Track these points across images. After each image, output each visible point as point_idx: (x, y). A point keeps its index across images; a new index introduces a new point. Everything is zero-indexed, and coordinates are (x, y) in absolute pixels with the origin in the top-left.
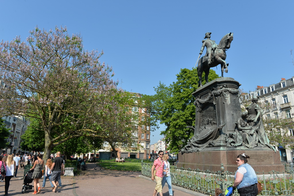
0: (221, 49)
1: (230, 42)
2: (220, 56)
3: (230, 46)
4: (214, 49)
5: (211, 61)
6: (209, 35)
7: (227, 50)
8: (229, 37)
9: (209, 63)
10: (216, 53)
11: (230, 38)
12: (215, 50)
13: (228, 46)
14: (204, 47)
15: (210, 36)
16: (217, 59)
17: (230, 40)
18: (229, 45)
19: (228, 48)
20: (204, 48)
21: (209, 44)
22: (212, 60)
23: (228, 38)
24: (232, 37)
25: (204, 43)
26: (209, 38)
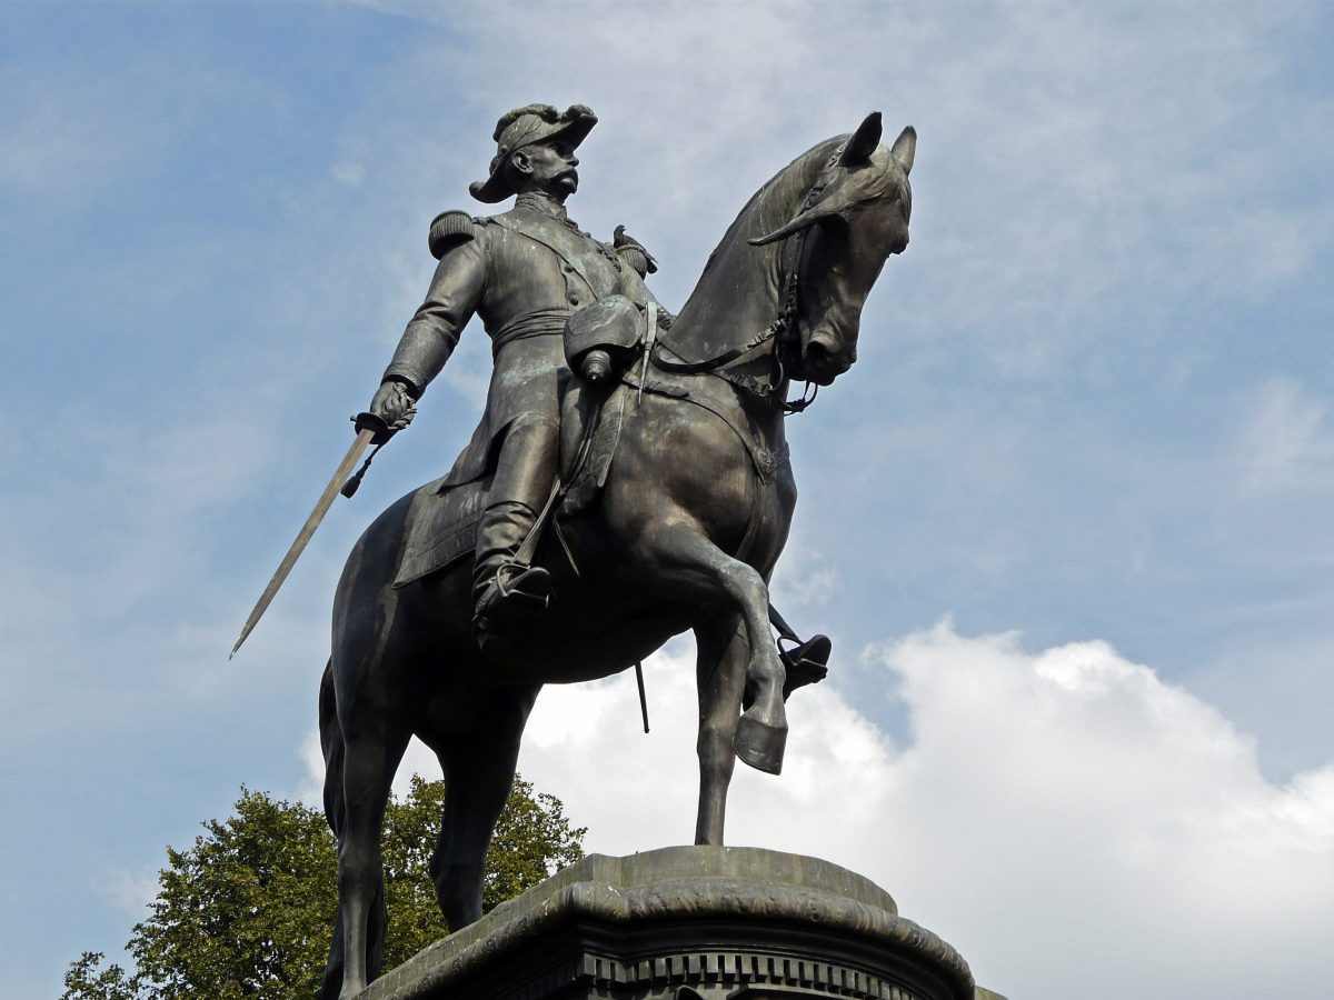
0: (707, 369)
1: (863, 280)
2: (690, 495)
3: (849, 335)
4: (598, 363)
5: (524, 556)
6: (550, 154)
7: (799, 406)
8: (843, 190)
9: (501, 582)
10: (630, 439)
11: (862, 204)
12: (612, 380)
13: (824, 337)
14: (457, 321)
15: (561, 165)
16: (636, 525)
17: (860, 245)
18: (834, 312)
19: (826, 365)
20: (450, 342)
21: (532, 288)
22: (545, 548)
23: (828, 205)
24: (894, 200)
25: (466, 265)
26: (542, 200)
